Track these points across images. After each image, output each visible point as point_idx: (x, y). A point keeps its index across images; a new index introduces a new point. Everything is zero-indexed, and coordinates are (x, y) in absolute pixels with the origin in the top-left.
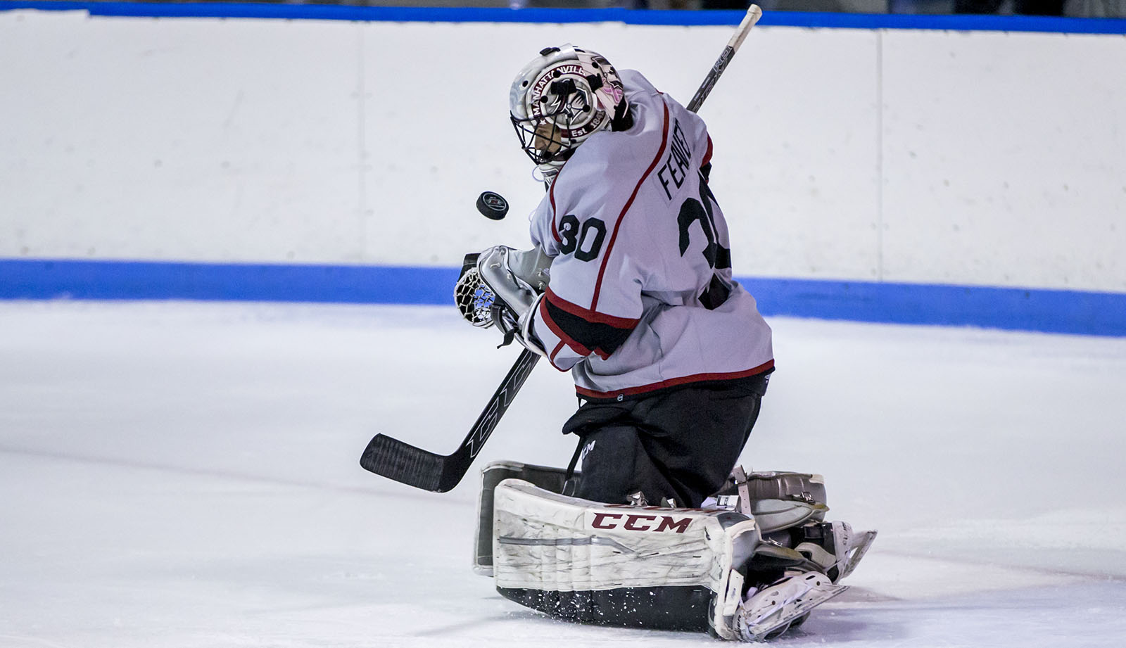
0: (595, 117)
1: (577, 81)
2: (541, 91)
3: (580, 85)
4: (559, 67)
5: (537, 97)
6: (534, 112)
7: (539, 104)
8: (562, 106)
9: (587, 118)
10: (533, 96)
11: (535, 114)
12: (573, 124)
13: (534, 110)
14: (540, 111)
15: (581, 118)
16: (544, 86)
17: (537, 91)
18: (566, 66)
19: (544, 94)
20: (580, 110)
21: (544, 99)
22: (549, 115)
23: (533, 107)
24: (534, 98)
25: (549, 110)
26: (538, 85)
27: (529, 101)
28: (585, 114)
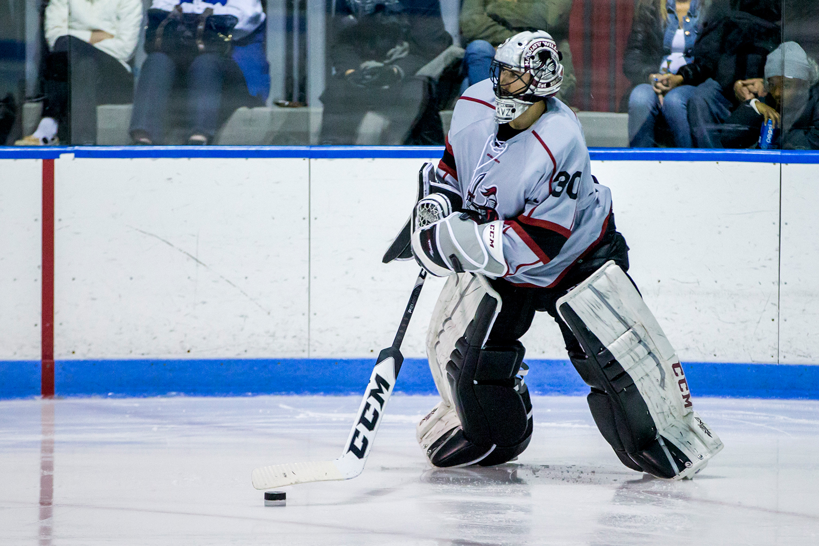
0: (555, 79)
1: (553, 53)
2: (533, 52)
3: (554, 56)
4: (544, 42)
5: (529, 54)
6: (525, 63)
7: (530, 59)
8: (542, 66)
9: (551, 78)
10: (527, 53)
11: (526, 65)
12: (543, 79)
13: (526, 62)
14: (529, 63)
15: (548, 77)
16: (535, 49)
17: (530, 51)
18: (548, 42)
19: (534, 54)
20: (551, 72)
21: (533, 57)
22: (533, 69)
23: (525, 60)
24: (528, 55)
25: (535, 65)
26: (531, 47)
27: (524, 56)
28: (551, 75)
